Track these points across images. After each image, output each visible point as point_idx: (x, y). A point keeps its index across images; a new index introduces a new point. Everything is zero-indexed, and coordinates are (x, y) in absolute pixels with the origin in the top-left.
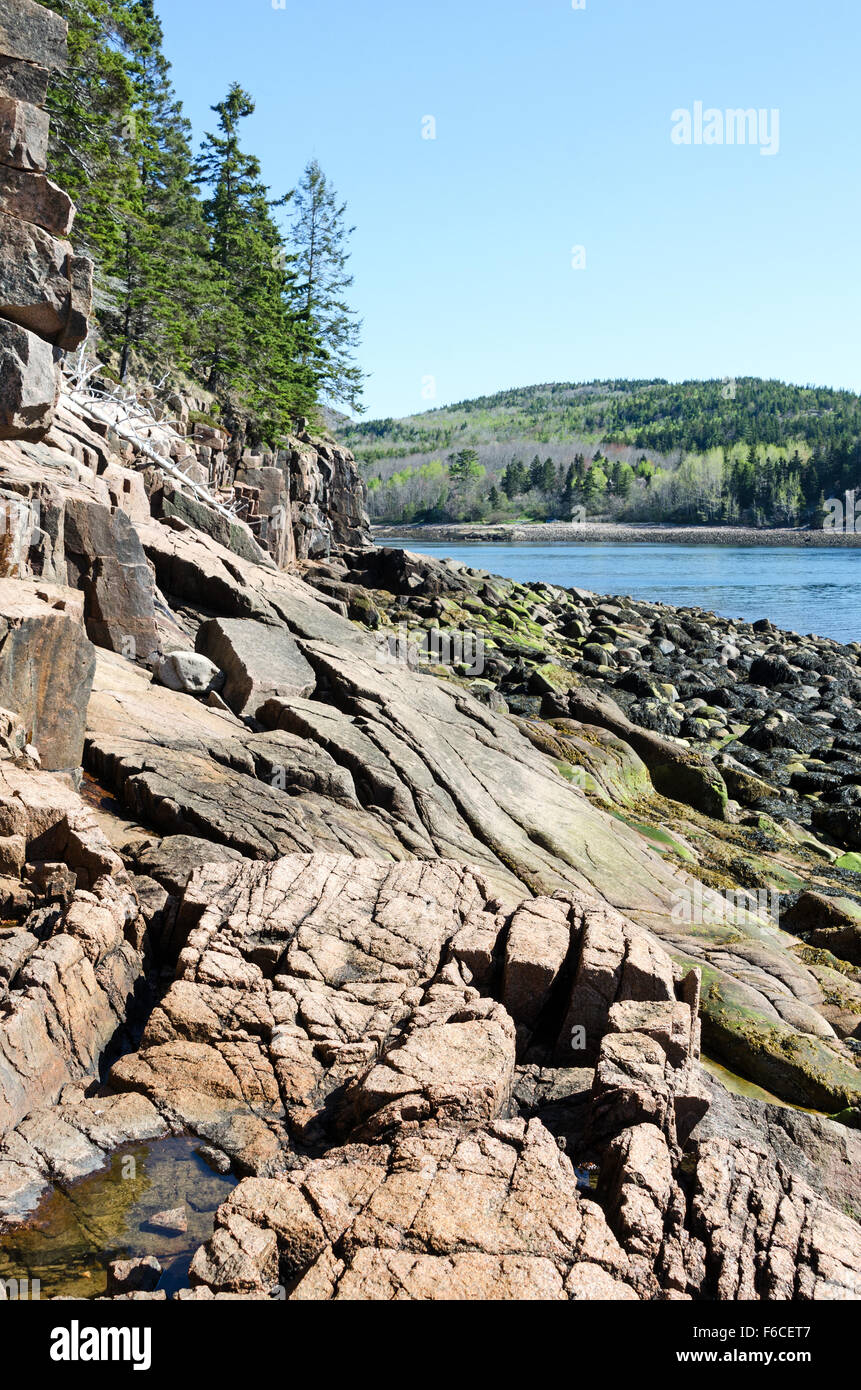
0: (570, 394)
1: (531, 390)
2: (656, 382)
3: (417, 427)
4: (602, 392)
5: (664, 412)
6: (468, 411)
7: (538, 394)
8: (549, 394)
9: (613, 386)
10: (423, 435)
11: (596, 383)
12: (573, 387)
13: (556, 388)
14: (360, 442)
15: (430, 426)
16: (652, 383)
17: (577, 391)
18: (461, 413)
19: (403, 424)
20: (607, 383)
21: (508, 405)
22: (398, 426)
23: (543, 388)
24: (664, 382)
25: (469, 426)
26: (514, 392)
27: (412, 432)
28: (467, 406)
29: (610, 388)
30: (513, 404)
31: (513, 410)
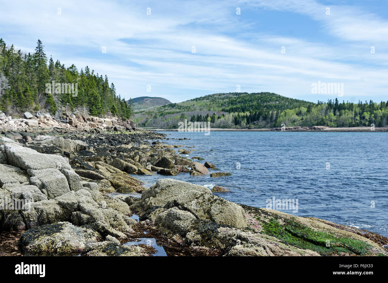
0: (223, 96)
1: (214, 95)
2: (245, 93)
3: (182, 105)
4: (231, 96)
5: (239, 102)
6: (196, 101)
7: (215, 96)
8: (218, 96)
9: (234, 94)
10: (183, 108)
11: (230, 93)
12: (224, 94)
13: (220, 95)
14: (167, 109)
15: (185, 105)
16: (244, 93)
17: (225, 96)
18: (195, 102)
19: (179, 105)
20: (233, 93)
21: (207, 99)
22: (178, 105)
23: (217, 94)
24: (247, 93)
25: (195, 105)
26: (209, 96)
27: (181, 107)
28: (196, 99)
29: (233, 95)
30: (208, 99)
31: (208, 101)
